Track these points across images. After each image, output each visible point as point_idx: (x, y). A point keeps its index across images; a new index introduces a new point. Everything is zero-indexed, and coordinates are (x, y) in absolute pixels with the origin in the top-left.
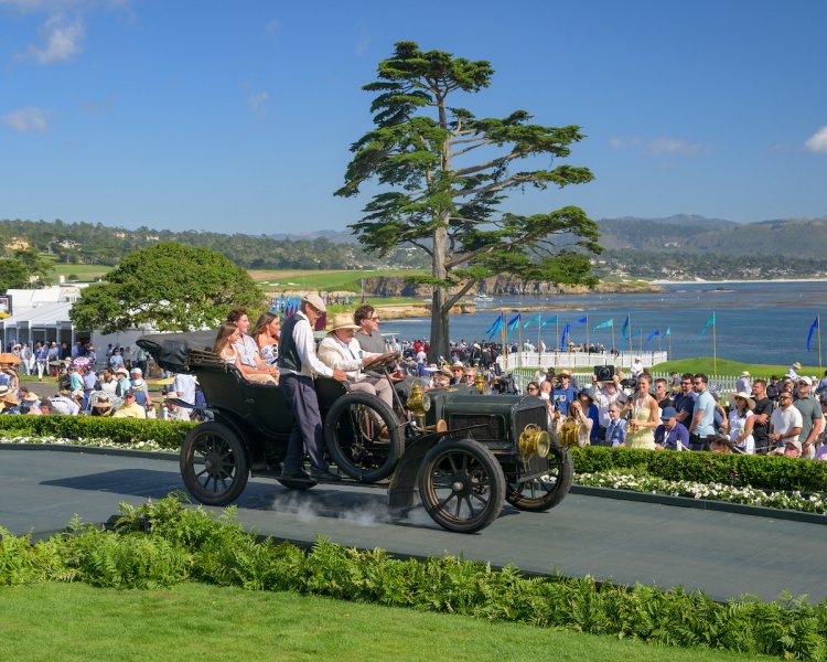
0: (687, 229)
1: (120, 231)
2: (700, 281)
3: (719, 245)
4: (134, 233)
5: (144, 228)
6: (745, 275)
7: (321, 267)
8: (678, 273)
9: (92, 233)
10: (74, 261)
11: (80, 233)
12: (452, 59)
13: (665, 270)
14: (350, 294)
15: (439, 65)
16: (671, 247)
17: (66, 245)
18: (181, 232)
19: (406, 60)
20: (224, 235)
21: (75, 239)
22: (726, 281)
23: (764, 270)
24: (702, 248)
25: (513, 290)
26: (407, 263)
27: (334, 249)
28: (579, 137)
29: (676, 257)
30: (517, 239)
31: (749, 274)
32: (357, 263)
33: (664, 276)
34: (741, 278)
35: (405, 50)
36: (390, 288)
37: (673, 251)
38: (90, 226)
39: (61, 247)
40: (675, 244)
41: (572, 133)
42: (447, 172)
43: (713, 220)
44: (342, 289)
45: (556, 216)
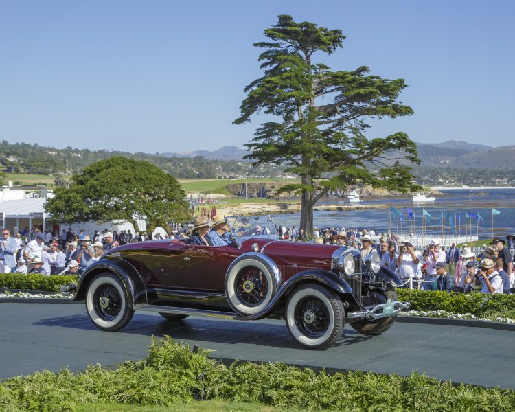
0: (456, 151)
1: (52, 150)
2: (465, 187)
3: (478, 162)
4: (62, 151)
5: (70, 148)
6: (497, 183)
7: (199, 176)
8: (450, 182)
9: (30, 151)
10: (17, 171)
11: (21, 151)
12: (317, 28)
13: (441, 180)
14: (221, 195)
15: (308, 32)
16: (444, 163)
17: (11, 159)
18: (97, 151)
19: (285, 27)
20: (129, 154)
21: (18, 155)
22: (483, 188)
23: (510, 180)
24: (466, 164)
25: (336, 193)
26: (260, 174)
27: (208, 163)
28: (406, 86)
29: (448, 170)
30: (361, 155)
31: (499, 183)
32: (225, 174)
33: (440, 184)
34: (494, 185)
35: (285, 20)
36: (249, 192)
37: (446, 166)
38: (28, 146)
39: (8, 160)
40: (448, 162)
41: (401, 84)
42: (314, 108)
43: (474, 145)
44: (215, 192)
45: (389, 138)
